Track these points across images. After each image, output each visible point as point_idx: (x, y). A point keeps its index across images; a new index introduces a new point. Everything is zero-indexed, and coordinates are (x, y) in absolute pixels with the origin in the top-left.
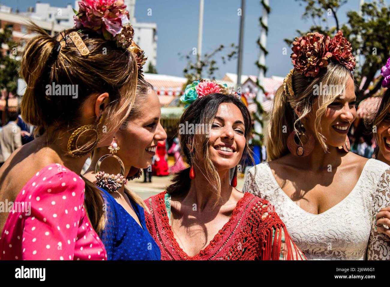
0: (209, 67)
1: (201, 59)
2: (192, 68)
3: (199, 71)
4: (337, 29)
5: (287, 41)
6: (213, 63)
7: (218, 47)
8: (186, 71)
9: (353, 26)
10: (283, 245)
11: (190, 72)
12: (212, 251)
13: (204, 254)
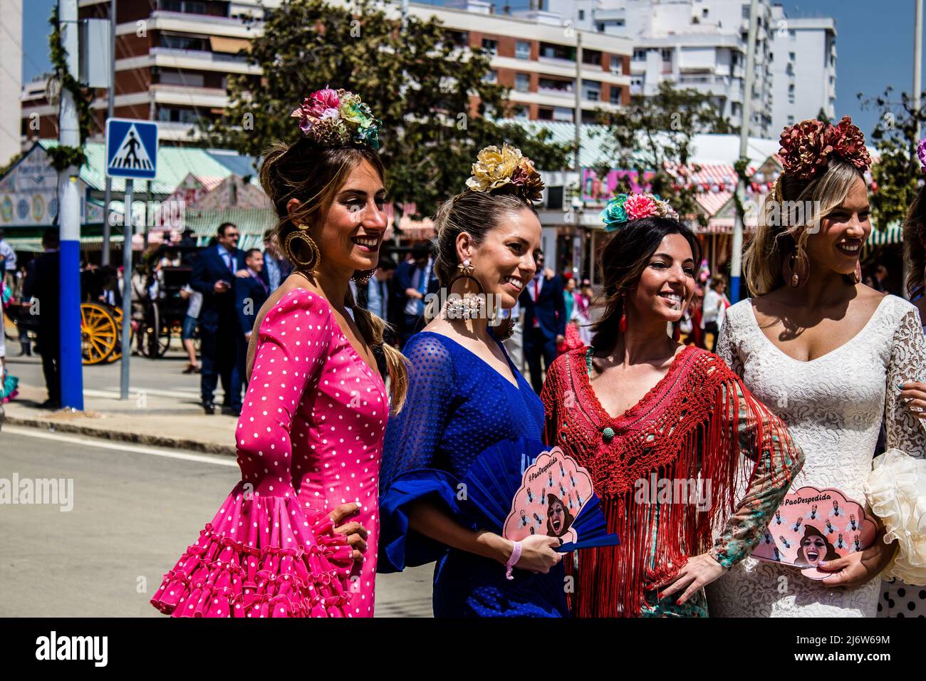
12: (641, 411)
13: (630, 414)
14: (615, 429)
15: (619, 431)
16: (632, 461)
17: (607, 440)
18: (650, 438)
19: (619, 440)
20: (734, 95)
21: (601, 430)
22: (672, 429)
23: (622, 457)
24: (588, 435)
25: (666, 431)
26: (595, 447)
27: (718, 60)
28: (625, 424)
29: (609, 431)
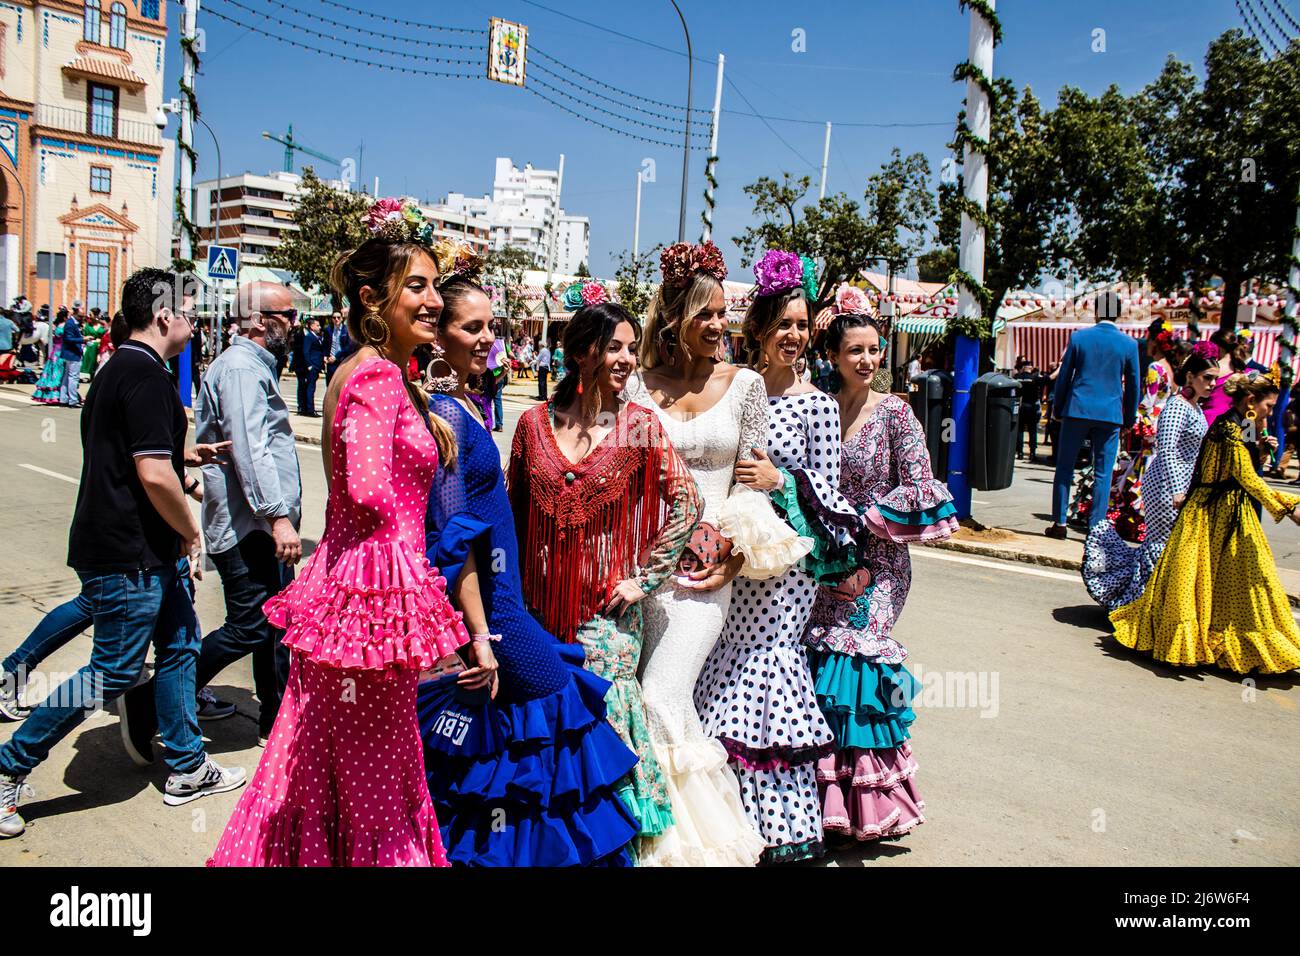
0: (646, 269)
1: (636, 260)
2: (625, 270)
3: (634, 273)
4: (793, 226)
5: (735, 239)
6: (650, 264)
7: (657, 245)
8: (618, 273)
9: (810, 224)
10: (665, 454)
11: (623, 274)
12: (595, 459)
13: (586, 462)
14: (575, 473)
15: (579, 476)
16: (589, 498)
17: (569, 483)
18: (603, 480)
19: (579, 482)
20: (540, 252)
21: (565, 473)
22: (619, 473)
23: (582, 495)
24: (554, 477)
25: (615, 474)
26: (560, 488)
27: (532, 233)
28: (583, 469)
29: (571, 475)
